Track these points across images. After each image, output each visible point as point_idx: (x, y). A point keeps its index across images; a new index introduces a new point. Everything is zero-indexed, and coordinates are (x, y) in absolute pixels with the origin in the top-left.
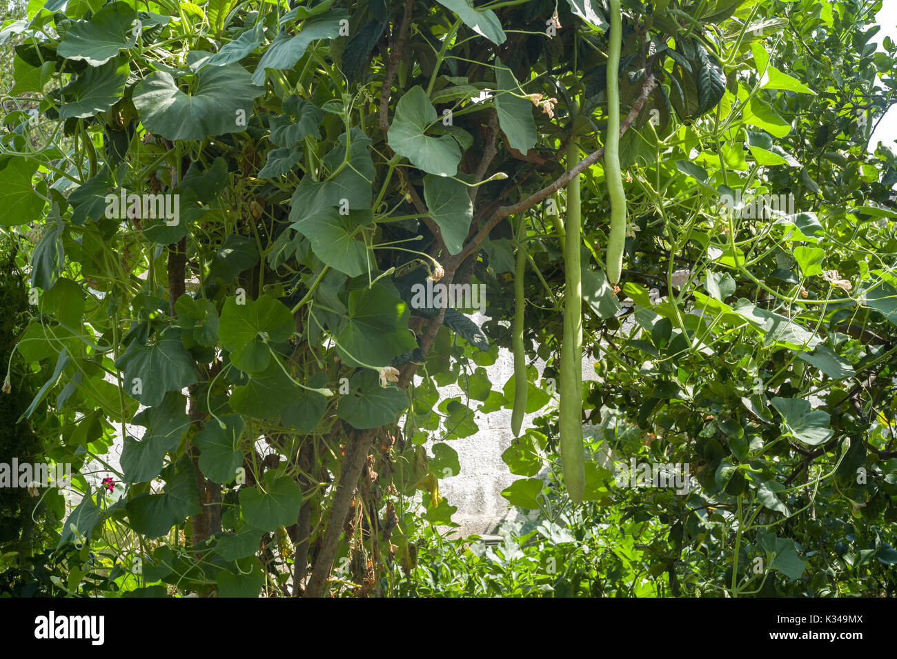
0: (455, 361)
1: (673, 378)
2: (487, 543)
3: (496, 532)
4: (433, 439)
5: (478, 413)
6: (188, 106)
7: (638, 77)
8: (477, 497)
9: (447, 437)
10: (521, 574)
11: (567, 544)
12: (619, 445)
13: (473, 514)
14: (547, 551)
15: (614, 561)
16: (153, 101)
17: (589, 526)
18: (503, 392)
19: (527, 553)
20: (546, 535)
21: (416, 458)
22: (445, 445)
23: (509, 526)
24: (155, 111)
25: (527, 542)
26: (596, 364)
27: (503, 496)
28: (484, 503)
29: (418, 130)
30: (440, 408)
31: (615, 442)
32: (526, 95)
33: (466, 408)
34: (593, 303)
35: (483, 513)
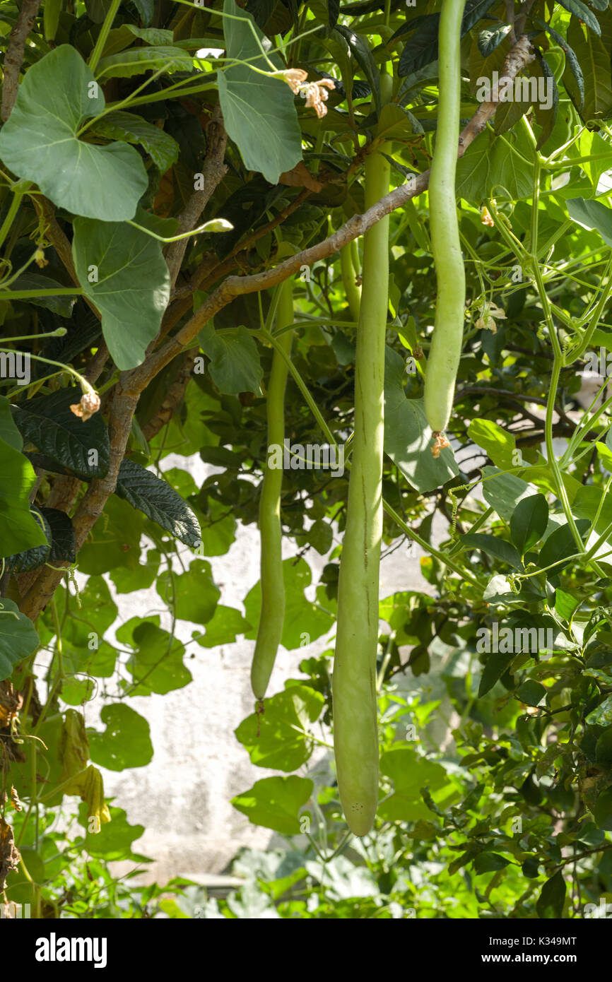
0: (152, 546)
1: (547, 608)
2: (210, 889)
3: (229, 870)
4: (104, 695)
5: (193, 648)
7: (497, 43)
8: (195, 802)
9: (131, 691)
11: (361, 901)
12: (474, 708)
13: (185, 835)
18: (242, 609)
20: (325, 881)
21: (65, 733)
22: (125, 707)
23: (253, 860)
25: (289, 891)
26: (424, 560)
27: (237, 806)
28: (207, 812)
29: (65, 131)
30: (119, 635)
31: (465, 702)
32: (277, 72)
33: (169, 637)
34: (403, 465)
35: (205, 833)
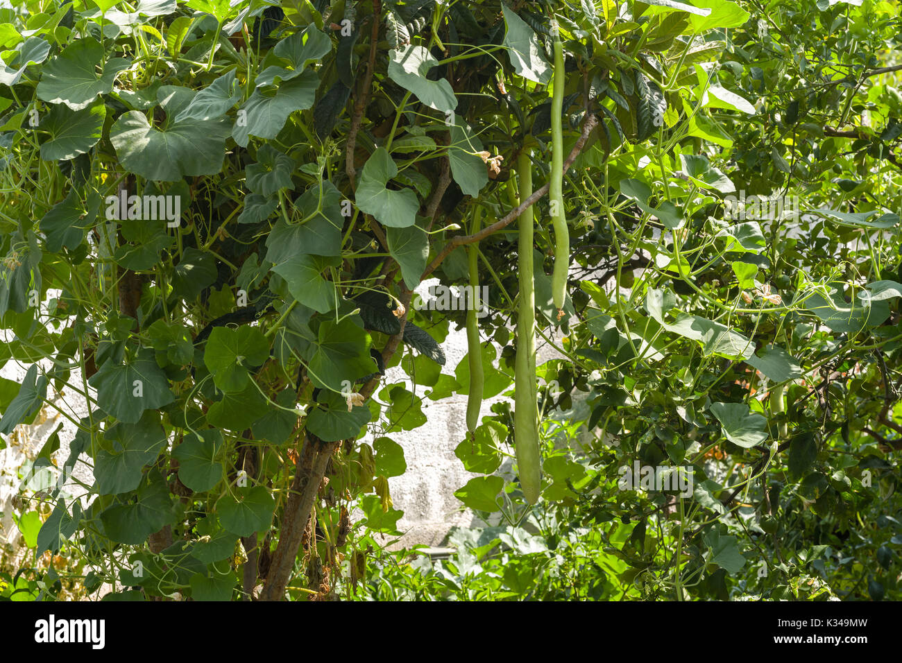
1: (621, 385)
2: (434, 557)
3: (445, 542)
4: (374, 433)
5: (427, 401)
6: (163, 147)
7: (579, 120)
8: (419, 497)
9: (390, 429)
10: (478, 592)
11: (537, 555)
13: (414, 520)
14: (512, 565)
15: (596, 574)
16: (130, 141)
17: (565, 531)
18: (455, 376)
19: (487, 568)
20: (510, 544)
21: (361, 458)
22: (388, 440)
23: (462, 535)
24: (132, 149)
25: (487, 555)
26: (565, 340)
27: (457, 497)
28: (428, 504)
29: (381, 186)
30: (381, 395)
32: (477, 153)
33: (412, 395)
34: (545, 312)
35: (427, 519)
